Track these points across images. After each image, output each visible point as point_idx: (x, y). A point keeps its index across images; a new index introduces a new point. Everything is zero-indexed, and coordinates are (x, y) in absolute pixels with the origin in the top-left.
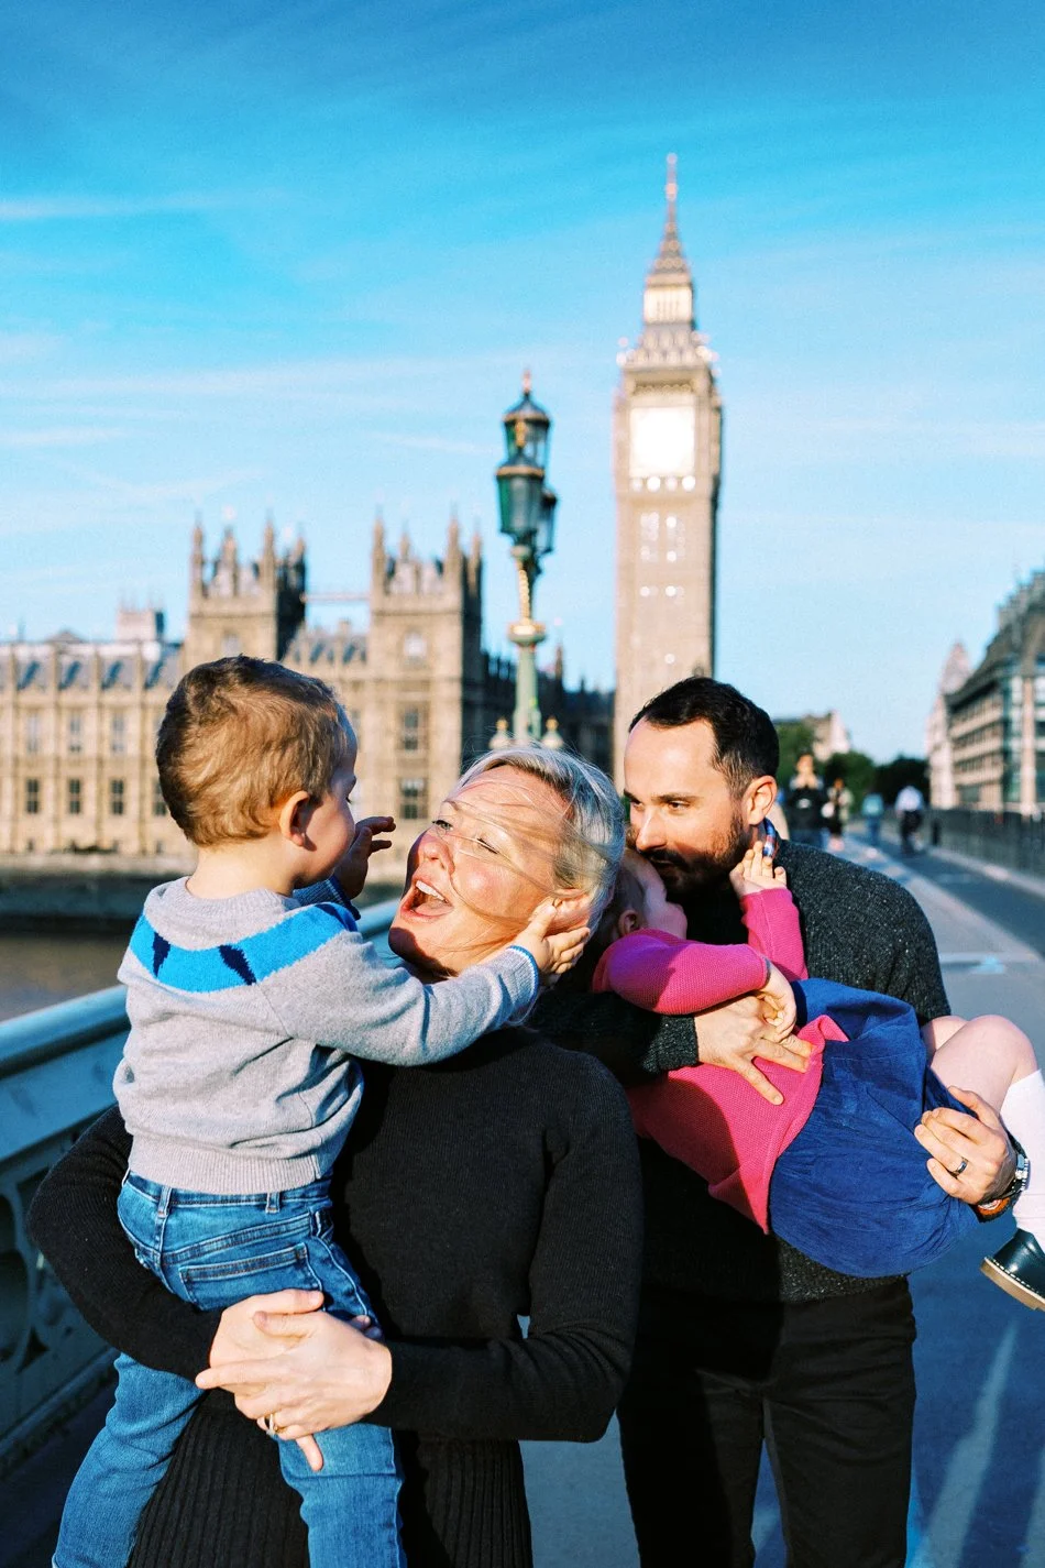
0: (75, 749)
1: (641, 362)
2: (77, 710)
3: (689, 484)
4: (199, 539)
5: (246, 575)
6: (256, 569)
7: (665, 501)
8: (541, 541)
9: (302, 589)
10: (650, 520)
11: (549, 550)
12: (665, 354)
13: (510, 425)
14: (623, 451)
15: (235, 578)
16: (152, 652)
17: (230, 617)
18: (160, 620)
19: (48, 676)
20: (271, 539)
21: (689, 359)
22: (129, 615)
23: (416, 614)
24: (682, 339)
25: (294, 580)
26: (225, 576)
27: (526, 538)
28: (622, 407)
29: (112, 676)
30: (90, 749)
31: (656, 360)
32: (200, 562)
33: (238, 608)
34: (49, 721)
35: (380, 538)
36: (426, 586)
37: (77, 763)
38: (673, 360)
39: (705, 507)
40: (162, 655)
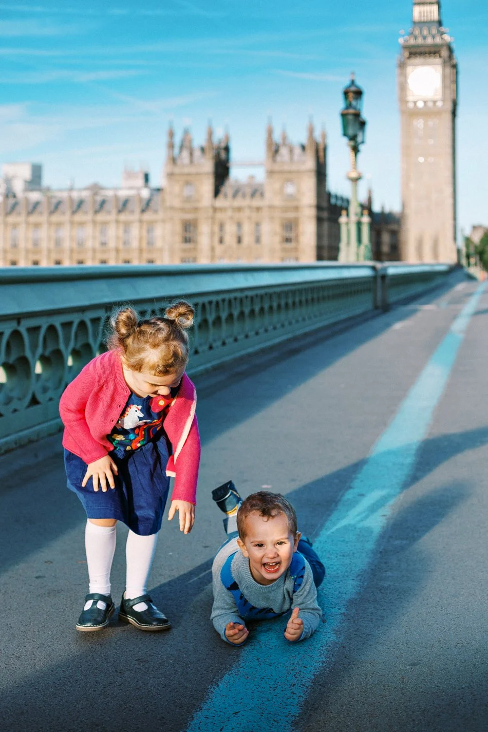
0: (104, 244)
1: (412, 42)
2: (105, 223)
3: (439, 104)
4: (171, 134)
5: (197, 153)
6: (203, 150)
7: (427, 112)
8: (359, 139)
9: (227, 160)
10: (419, 123)
11: (363, 142)
12: (425, 38)
13: (346, 93)
14: (403, 87)
15: (191, 154)
16: (145, 193)
17: (189, 174)
18: (147, 177)
19: (88, 207)
20: (210, 134)
21: (438, 40)
22: (129, 175)
23: (290, 172)
24: (434, 31)
25: (223, 155)
26: (185, 154)
27: (353, 138)
28: (402, 65)
29: (124, 206)
30: (112, 244)
31: (420, 41)
32: (171, 146)
33: (193, 170)
34: (89, 231)
35: (270, 133)
36: (296, 157)
37: (104, 252)
38: (429, 41)
39: (448, 116)
40: (152, 195)
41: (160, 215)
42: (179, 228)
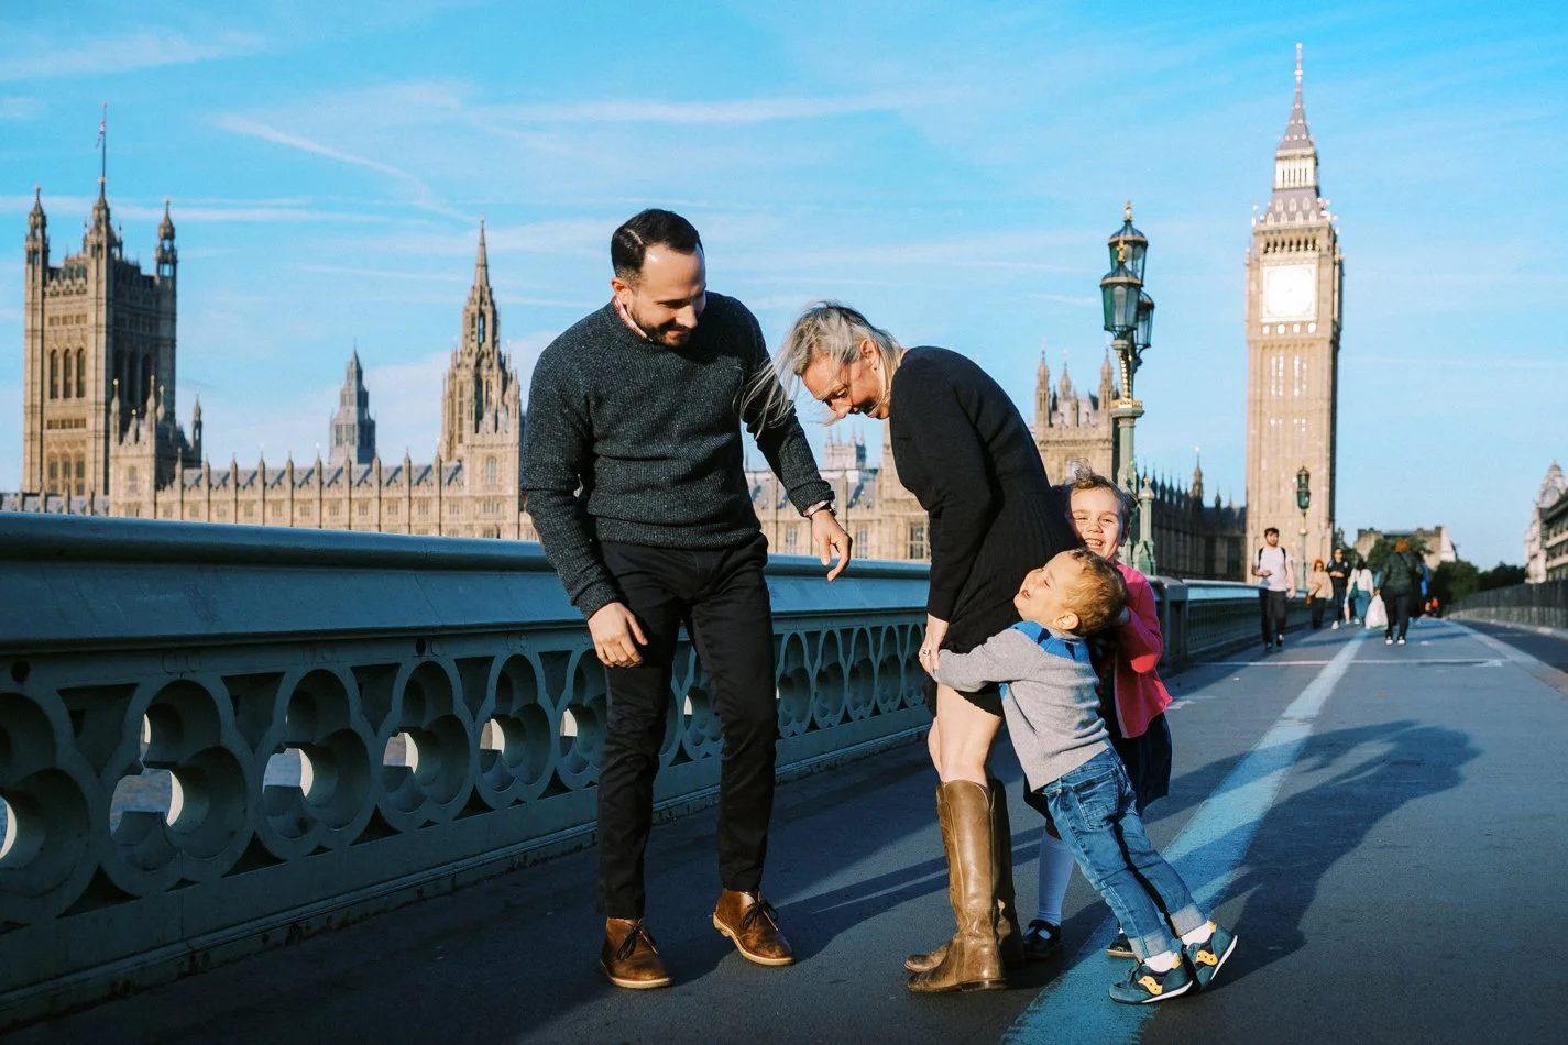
1: (1271, 224)
3: (1312, 328)
7: (1292, 344)
10: (1277, 362)
12: (1292, 217)
13: (1113, 245)
14: (1254, 302)
16: (854, 477)
18: (861, 453)
19: (769, 497)
21: (1313, 220)
22: (835, 448)
23: (1074, 442)
24: (1307, 205)
28: (1254, 265)
31: (1284, 222)
35: (1044, 380)
36: (1083, 419)
38: (1299, 221)
39: (1327, 349)
40: (862, 480)
41: (877, 513)
42: (903, 533)
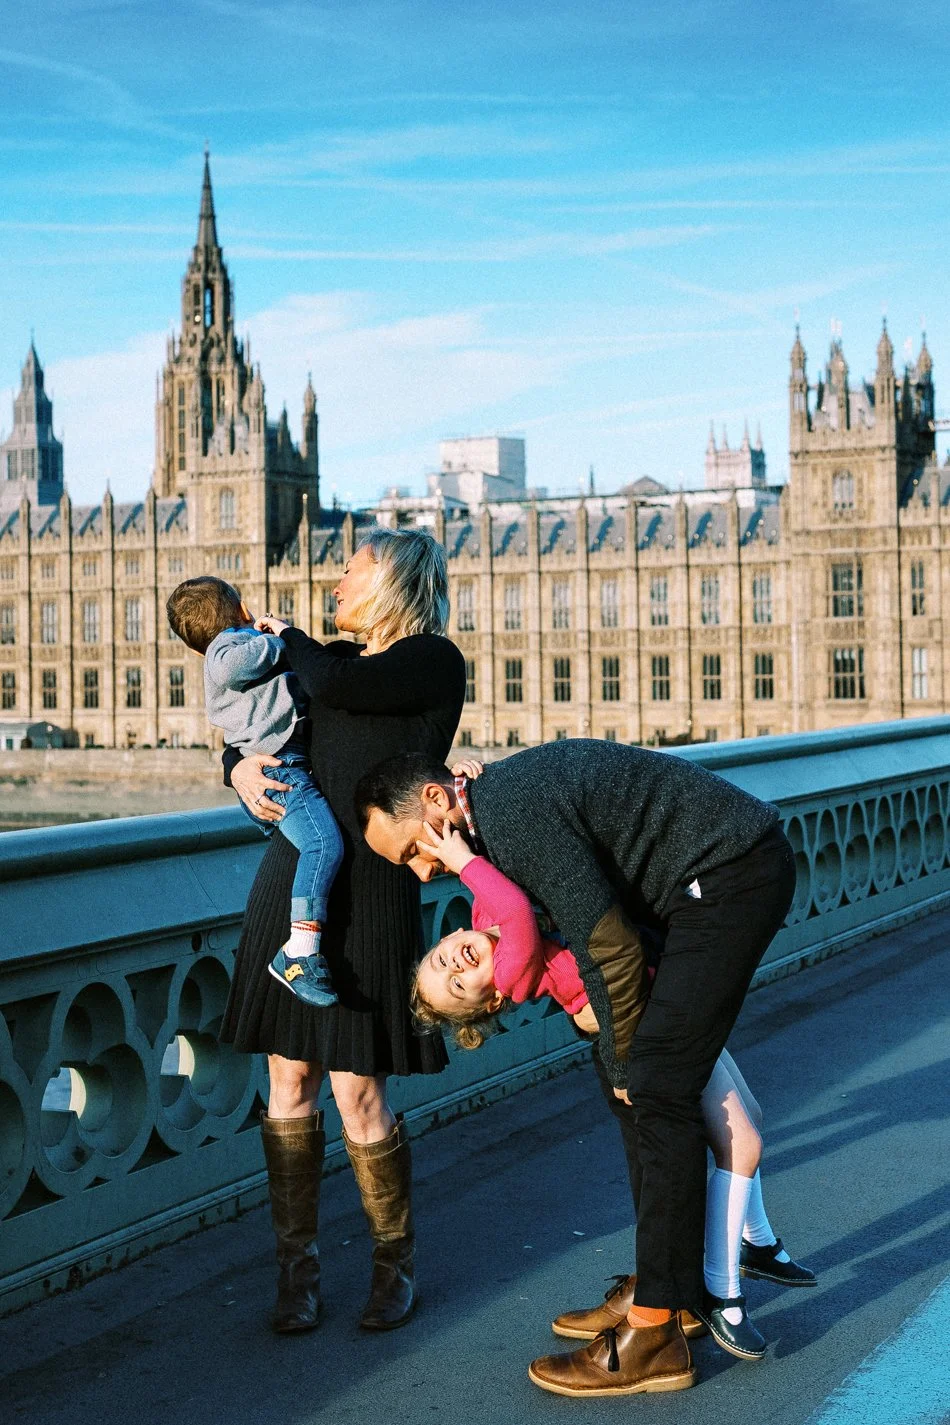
0: (659, 620)
2: (662, 571)
4: (800, 360)
5: (859, 402)
6: (870, 391)
9: (930, 416)
15: (847, 405)
16: (747, 500)
17: (841, 452)
18: (758, 461)
19: (623, 534)
20: (887, 355)
22: (719, 456)
25: (917, 405)
26: (832, 404)
29: (700, 530)
30: (678, 620)
32: (801, 387)
33: (851, 443)
34: (627, 587)
37: (663, 638)
40: (761, 503)
41: (782, 551)
